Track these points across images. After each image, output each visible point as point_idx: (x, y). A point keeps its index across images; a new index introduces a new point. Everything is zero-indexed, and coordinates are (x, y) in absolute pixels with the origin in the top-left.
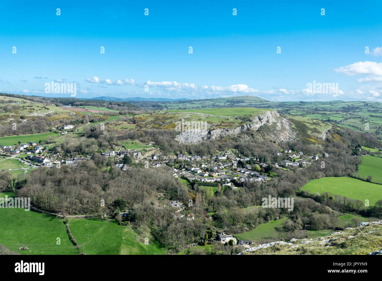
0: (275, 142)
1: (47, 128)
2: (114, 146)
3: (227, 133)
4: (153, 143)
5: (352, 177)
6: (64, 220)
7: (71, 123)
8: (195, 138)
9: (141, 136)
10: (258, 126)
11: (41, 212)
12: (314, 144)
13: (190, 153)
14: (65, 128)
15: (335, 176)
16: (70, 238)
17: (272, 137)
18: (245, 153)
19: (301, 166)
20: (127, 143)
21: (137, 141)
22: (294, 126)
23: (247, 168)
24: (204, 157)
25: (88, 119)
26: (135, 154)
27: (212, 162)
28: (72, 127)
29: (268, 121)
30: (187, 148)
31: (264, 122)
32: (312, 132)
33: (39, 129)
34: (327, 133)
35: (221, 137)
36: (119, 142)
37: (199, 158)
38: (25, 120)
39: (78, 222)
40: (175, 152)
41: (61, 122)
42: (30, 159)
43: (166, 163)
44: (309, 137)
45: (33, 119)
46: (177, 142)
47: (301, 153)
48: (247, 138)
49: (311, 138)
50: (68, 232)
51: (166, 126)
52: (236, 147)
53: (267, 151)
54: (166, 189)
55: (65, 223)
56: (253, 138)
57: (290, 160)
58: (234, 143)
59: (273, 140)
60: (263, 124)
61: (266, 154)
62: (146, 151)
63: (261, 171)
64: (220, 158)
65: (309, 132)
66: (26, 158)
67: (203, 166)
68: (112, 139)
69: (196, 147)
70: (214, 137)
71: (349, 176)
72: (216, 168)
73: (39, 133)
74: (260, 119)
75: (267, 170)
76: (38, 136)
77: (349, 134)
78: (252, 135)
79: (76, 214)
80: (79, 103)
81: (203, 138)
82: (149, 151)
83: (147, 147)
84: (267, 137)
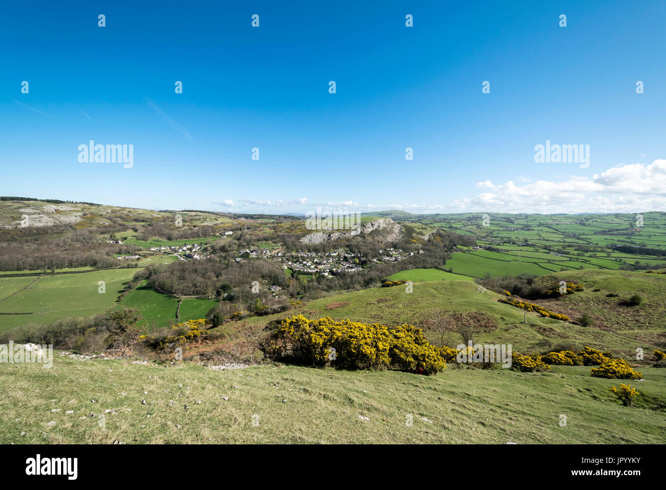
0: (382, 242)
1: (212, 234)
2: (250, 245)
3: (344, 236)
4: (283, 243)
5: (438, 269)
6: (178, 299)
7: (232, 230)
8: (318, 240)
9: (274, 238)
10: (370, 230)
11: (164, 294)
12: (415, 243)
13: (309, 251)
14: (226, 234)
15: (424, 268)
16: (177, 313)
17: (381, 238)
18: (354, 250)
19: (396, 260)
20: (261, 244)
21: (270, 242)
22: (404, 230)
23: (350, 262)
24: (319, 254)
25: (246, 227)
26: (264, 252)
27: (324, 257)
28: (231, 233)
29: (379, 227)
30: (307, 247)
31: (375, 227)
32: (417, 235)
33: (205, 235)
34: (430, 235)
35: (339, 238)
36: (256, 243)
37: (314, 255)
38: (197, 228)
39: (191, 301)
40: (297, 250)
41: (224, 229)
42: (186, 256)
43: (286, 259)
44: (413, 238)
45: (203, 227)
46: (301, 242)
47: (401, 251)
48: (360, 239)
49: (413, 239)
50: (178, 308)
51: (297, 230)
52: (348, 246)
53: (371, 249)
54: (270, 277)
55: (179, 301)
56: (364, 239)
57: (389, 255)
58: (348, 243)
59: (380, 240)
60: (374, 229)
61: (369, 251)
62: (273, 249)
63: (358, 264)
64: (332, 255)
65: (414, 235)
66: (184, 255)
67: (315, 260)
68: (250, 241)
69: (315, 246)
70: (332, 239)
71: (436, 268)
72: (325, 262)
73: (205, 237)
74: (372, 225)
75: (363, 264)
76: (204, 239)
77: (449, 236)
78: (364, 237)
79: (190, 295)
80: (255, 217)
81: (324, 240)
82: (276, 249)
83: (275, 247)
84: (376, 238)
